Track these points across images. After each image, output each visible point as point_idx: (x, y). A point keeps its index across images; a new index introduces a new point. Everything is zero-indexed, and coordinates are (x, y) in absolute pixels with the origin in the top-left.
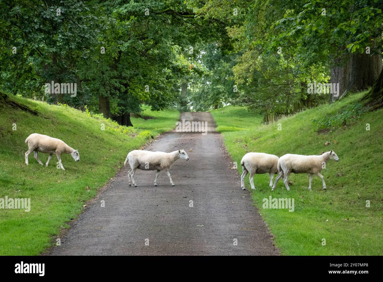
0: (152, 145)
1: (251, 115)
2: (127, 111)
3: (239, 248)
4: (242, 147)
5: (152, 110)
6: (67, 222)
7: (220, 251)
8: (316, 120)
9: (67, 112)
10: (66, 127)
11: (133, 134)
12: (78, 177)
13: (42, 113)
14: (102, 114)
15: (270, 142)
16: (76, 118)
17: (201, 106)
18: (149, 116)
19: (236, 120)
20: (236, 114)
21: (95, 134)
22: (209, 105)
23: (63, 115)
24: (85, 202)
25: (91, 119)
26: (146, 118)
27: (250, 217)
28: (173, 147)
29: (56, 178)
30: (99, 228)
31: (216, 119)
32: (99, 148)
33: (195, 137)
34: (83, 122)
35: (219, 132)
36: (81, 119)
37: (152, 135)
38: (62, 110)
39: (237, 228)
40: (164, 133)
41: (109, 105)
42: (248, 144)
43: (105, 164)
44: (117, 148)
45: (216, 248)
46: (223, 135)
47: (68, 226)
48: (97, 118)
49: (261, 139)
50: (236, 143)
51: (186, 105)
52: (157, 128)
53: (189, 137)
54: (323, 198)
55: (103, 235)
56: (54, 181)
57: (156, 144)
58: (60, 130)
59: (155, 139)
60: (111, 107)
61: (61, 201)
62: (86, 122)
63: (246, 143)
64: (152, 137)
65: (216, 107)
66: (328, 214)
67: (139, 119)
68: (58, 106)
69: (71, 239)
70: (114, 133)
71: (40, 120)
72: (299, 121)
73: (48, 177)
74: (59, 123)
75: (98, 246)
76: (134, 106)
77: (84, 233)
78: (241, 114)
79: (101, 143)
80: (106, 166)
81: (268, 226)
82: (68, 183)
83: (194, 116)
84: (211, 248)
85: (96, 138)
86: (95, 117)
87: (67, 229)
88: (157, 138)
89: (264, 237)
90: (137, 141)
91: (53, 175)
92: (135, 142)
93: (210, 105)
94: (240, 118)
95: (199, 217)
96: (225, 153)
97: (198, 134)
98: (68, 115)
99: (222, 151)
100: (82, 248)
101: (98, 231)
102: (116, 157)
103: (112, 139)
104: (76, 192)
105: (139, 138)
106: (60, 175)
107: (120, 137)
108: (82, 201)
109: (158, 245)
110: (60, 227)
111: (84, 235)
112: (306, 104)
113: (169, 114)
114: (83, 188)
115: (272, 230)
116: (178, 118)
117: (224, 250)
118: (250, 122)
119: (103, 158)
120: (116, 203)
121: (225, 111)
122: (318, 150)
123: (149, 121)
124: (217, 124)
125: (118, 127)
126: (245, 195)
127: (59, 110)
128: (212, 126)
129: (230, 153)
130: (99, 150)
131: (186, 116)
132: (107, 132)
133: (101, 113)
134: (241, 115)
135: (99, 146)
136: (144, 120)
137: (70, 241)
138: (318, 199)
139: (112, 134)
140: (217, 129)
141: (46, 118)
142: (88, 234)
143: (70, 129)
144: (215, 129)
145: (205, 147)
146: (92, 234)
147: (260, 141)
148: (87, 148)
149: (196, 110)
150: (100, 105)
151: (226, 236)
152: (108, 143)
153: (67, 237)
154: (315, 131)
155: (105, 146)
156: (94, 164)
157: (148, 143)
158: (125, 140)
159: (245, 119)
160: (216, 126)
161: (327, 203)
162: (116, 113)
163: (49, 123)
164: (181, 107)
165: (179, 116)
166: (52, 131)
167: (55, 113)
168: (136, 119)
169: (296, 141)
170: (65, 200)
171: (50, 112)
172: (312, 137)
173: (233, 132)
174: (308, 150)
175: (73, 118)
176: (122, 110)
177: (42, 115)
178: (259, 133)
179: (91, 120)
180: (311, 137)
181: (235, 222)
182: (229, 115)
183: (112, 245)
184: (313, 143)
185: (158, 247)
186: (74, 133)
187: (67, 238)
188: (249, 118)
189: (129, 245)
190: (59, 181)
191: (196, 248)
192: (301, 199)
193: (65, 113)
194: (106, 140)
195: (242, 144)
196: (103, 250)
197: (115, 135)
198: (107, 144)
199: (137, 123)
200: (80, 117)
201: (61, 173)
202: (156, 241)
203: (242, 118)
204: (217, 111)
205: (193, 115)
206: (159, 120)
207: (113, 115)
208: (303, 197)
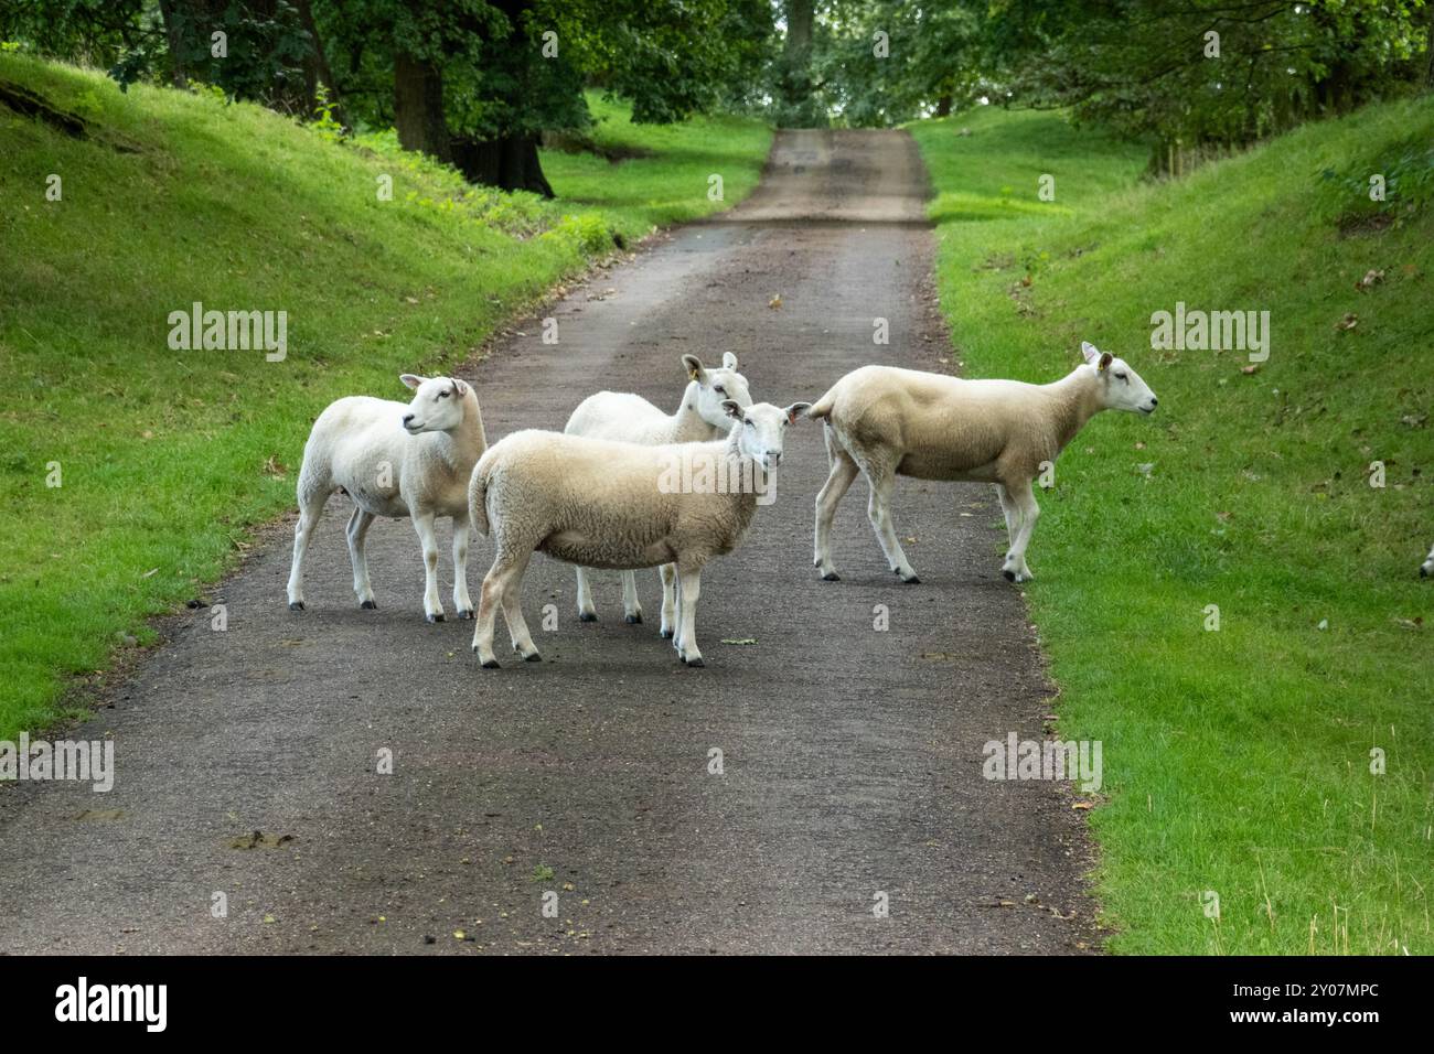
0: (606, 277)
1: (1093, 145)
2: (524, 121)
3: (888, 742)
4: (1004, 292)
5: (638, 118)
6: (153, 618)
7: (800, 754)
8: (1337, 170)
9: (227, 124)
10: (207, 191)
11: (529, 227)
12: (236, 417)
13: (104, 125)
14: (393, 134)
15: (1129, 268)
16: (267, 148)
17: (873, 103)
18: (631, 145)
19: (1021, 167)
20: (1025, 138)
21: (345, 224)
22: (911, 101)
23: (205, 136)
24: (251, 530)
25: (337, 155)
26: (616, 153)
27: (972, 604)
28: (699, 285)
29: (137, 417)
30: (286, 643)
31: (930, 158)
32: (356, 287)
33: (817, 240)
34: (295, 168)
35: (931, 224)
36: (289, 155)
37: (618, 231)
38: (200, 115)
39: (899, 652)
40: (677, 223)
41: (440, 92)
42: (1035, 279)
43: (371, 361)
44: (440, 288)
45: (783, 741)
46: (941, 234)
47: (151, 634)
48: (368, 153)
49: (1097, 255)
50: (986, 273)
51: (806, 98)
52: (661, 200)
53: (784, 243)
54: (1320, 525)
55: (294, 675)
56: (127, 434)
57: (627, 272)
58: (182, 206)
59: (632, 250)
60: (450, 102)
61: (140, 522)
62: (312, 169)
63: (1027, 273)
64: (619, 242)
65: (943, 110)
66: (1331, 595)
67: (585, 156)
68: (185, 96)
69: (149, 691)
70: (435, 221)
71: (94, 158)
72: (1270, 175)
73: (103, 415)
74: (177, 171)
75: (262, 725)
76: (553, 100)
77: (212, 664)
78: (1048, 144)
79: (366, 265)
80: (375, 368)
81: (1045, 646)
82: (188, 441)
83: (836, 149)
84: (760, 739)
85: (348, 239)
86: (356, 147)
87: (143, 649)
88: (640, 244)
89: (1014, 694)
90: (539, 258)
91: (126, 406)
92: (527, 262)
93: (919, 96)
94: (1046, 157)
95: (741, 601)
96: (926, 318)
97: (827, 231)
98: (227, 139)
99: (915, 309)
100: (187, 733)
101: (279, 656)
102: (429, 327)
103: (426, 246)
104: (216, 484)
105: (552, 246)
106: (156, 406)
107: (458, 239)
108: (237, 525)
109: (527, 722)
110: (112, 638)
111: (212, 672)
112: (1330, 100)
113: (723, 140)
114: (253, 468)
115: (1054, 662)
116: (762, 158)
117: (815, 750)
118: (1089, 177)
119: (370, 331)
120: (387, 536)
121: (975, 126)
122: (1328, 306)
123: (626, 168)
124: (937, 184)
125: (463, 193)
126: (974, 505)
127: (191, 112)
128: (910, 195)
129: (951, 317)
130: (351, 298)
131: (800, 149)
132: (401, 215)
133: (387, 128)
134: (1050, 146)
135: (356, 279)
136: (605, 161)
137: (143, 701)
138: (1296, 526)
139: (426, 224)
140: (933, 208)
141: (121, 150)
142: (227, 671)
143: (227, 198)
144: (926, 206)
145: (844, 289)
146: (249, 670)
147: (1088, 265)
148: (300, 286)
149: (852, 121)
150: (398, 94)
151: (844, 686)
152: (400, 267)
153: (136, 682)
154: (1328, 222)
155: (384, 277)
156: (320, 358)
157: (593, 266)
158: (482, 251)
159: (1066, 161)
160: (928, 196)
161: (1336, 547)
162: (471, 131)
163: (135, 173)
164: (787, 104)
165: (767, 146)
166: (146, 207)
167: (166, 126)
168: (567, 157)
169: (1240, 263)
170: (157, 518)
171: (146, 121)
172: (1311, 252)
173: (986, 224)
174: (1289, 309)
175: (249, 150)
176: (498, 120)
177: (107, 135)
178: (1093, 229)
179: (332, 161)
180: (1305, 251)
181: (900, 626)
182: (993, 146)
183: (325, 720)
184: (1314, 274)
185: (526, 731)
186: (247, 220)
187: (133, 687)
188: (1083, 161)
189: (400, 722)
190: (148, 434)
191: (694, 739)
192: (1220, 527)
193: (217, 126)
194: (393, 249)
195: (1008, 277)
196: (279, 741)
197: (437, 229)
198: (395, 270)
199: (573, 175)
200: (282, 145)
201: (163, 400)
202: (522, 704)
203: (1054, 157)
204: (942, 130)
205: (831, 145)
206: (671, 167)
207: (455, 140)
208: (1232, 516)
